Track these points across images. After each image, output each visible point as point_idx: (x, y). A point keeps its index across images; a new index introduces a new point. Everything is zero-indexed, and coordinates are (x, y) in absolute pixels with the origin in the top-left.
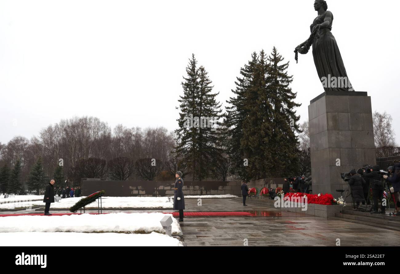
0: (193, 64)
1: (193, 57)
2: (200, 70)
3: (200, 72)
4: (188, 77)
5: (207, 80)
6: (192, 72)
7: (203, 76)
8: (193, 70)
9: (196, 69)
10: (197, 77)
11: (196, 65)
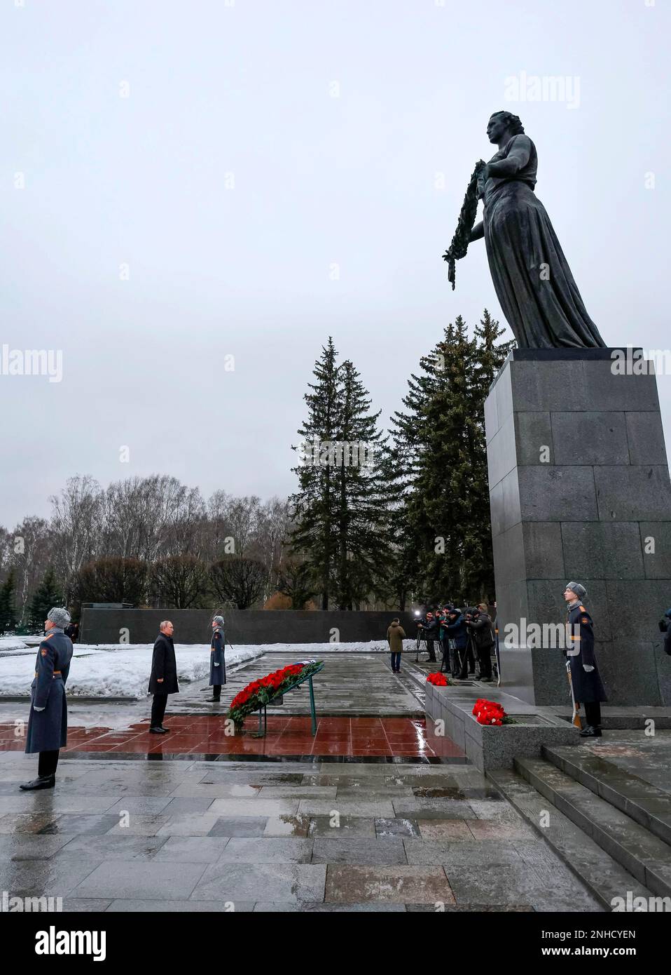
0: (330, 355)
1: (330, 342)
2: (344, 367)
3: (342, 372)
4: (318, 382)
5: (359, 387)
6: (327, 373)
7: (350, 379)
8: (329, 367)
9: (336, 365)
10: (337, 381)
11: (335, 357)
